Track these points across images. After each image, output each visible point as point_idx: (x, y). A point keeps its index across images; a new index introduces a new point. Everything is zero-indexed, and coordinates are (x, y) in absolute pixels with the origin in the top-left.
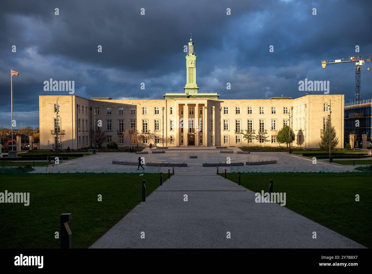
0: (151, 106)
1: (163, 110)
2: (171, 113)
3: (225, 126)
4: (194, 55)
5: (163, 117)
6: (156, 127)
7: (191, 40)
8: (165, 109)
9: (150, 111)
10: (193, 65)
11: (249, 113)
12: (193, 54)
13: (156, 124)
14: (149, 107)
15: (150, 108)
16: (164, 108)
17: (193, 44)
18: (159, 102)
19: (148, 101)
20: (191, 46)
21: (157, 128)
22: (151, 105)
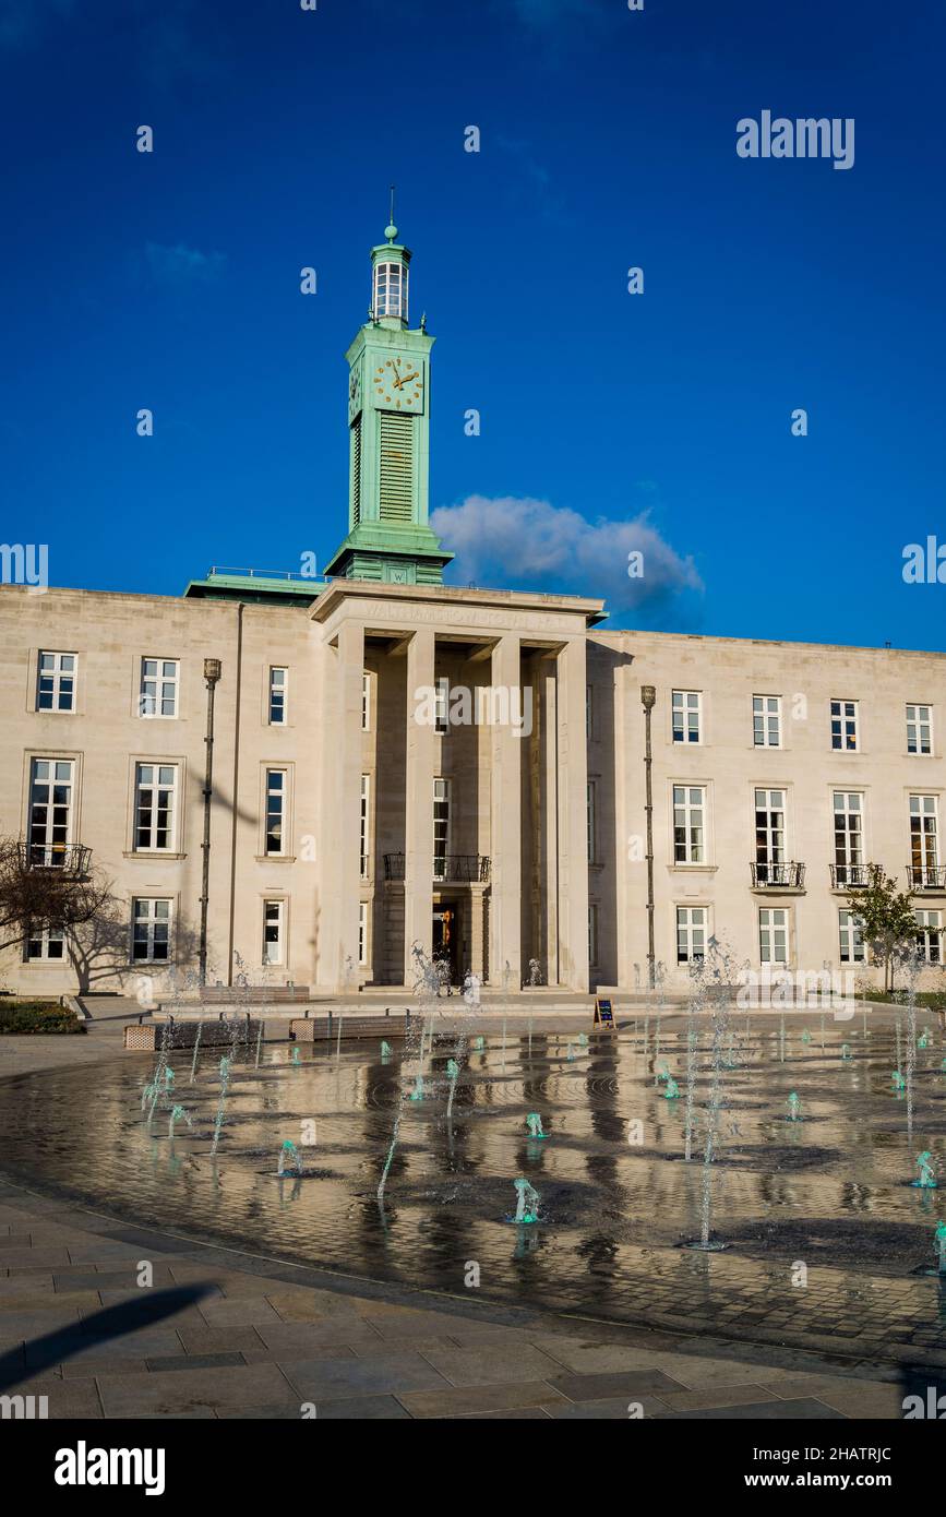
0: (115, 648)
1: (211, 688)
2: (276, 715)
3: (679, 834)
4: (419, 332)
5: (210, 741)
6: (144, 818)
7: (391, 231)
8: (228, 673)
9: (102, 683)
10: (414, 397)
11: (836, 743)
12: (407, 325)
13: (145, 797)
14: (91, 656)
15: (105, 658)
16: (217, 663)
17: (406, 255)
18: (178, 617)
19: (92, 600)
20: (394, 269)
21: (154, 829)
22: (109, 639)
